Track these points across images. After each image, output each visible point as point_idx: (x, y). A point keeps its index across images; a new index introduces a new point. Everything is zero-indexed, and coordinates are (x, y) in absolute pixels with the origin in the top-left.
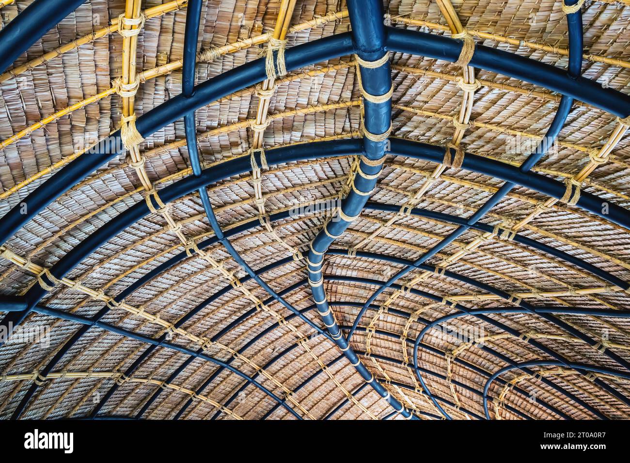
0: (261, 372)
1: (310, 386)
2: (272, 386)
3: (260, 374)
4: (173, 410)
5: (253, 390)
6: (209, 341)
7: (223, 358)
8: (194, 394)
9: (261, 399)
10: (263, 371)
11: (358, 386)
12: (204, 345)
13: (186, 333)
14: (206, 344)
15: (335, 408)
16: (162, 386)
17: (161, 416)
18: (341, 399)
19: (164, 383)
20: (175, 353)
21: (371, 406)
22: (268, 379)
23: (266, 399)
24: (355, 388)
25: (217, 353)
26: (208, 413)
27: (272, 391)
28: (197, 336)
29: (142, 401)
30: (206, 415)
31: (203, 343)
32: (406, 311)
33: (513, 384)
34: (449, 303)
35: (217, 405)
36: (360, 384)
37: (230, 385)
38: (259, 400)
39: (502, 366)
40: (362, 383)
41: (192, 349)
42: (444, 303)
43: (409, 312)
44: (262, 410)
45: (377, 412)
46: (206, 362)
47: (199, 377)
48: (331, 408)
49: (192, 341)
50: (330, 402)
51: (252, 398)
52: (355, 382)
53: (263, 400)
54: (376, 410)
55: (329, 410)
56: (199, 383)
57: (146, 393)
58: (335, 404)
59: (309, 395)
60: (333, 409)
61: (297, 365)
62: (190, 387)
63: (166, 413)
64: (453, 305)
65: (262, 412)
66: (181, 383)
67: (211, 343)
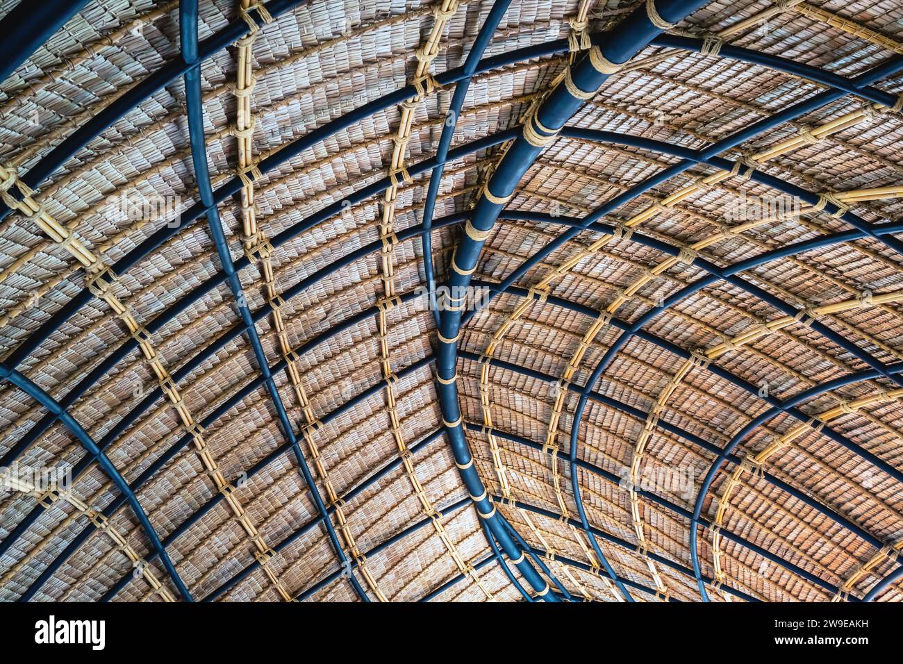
1: (346, 418)
4: (113, 410)
8: (169, 379)
11: (422, 434)
14: (260, 248)
15: (371, 475)
18: (386, 457)
21: (429, 481)
24: (417, 437)
32: (668, 242)
33: (824, 422)
34: (832, 208)
36: (426, 432)
39: (817, 382)
40: (430, 429)
42: (819, 207)
43: (676, 244)
45: (435, 495)
48: (364, 474)
50: (366, 461)
52: (419, 425)
54: (433, 493)
55: (359, 477)
56: (183, 355)
58: (373, 466)
59: (339, 436)
60: (366, 478)
61: (346, 361)
64: (840, 212)
65: (250, 458)
67: (271, 249)
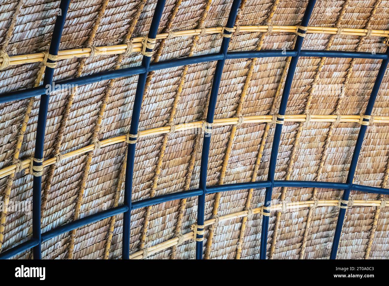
0: (303, 32)
2: (350, 41)
3: (304, 35)
5: (318, 64)
6: (147, 39)
7: (212, 47)
9: (347, 71)
10: (305, 29)
12: (144, 49)
13: (89, 50)
16: (128, 142)
17: (175, 181)
19: (128, 136)
20: (108, 86)
22: (332, 35)
23: (355, 66)
25: (190, 46)
26: (263, 137)
27: (356, 48)
28: (122, 43)
29: (117, 177)
30: (261, 143)
31: (142, 48)
35: (268, 119)
37: (266, 80)
38: (344, 73)
41: (133, 65)
44: (363, 85)
46: (183, 70)
47: (195, 96)
49: (118, 55)
51: (328, 77)
53: (351, 69)
57: (115, 163)
62: (190, 117)
63: (182, 173)
66: (168, 120)
